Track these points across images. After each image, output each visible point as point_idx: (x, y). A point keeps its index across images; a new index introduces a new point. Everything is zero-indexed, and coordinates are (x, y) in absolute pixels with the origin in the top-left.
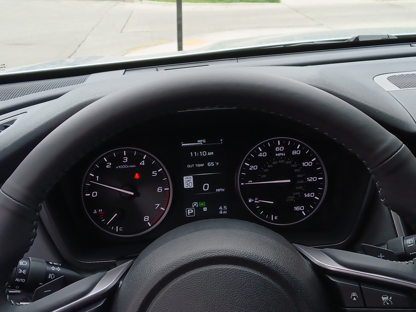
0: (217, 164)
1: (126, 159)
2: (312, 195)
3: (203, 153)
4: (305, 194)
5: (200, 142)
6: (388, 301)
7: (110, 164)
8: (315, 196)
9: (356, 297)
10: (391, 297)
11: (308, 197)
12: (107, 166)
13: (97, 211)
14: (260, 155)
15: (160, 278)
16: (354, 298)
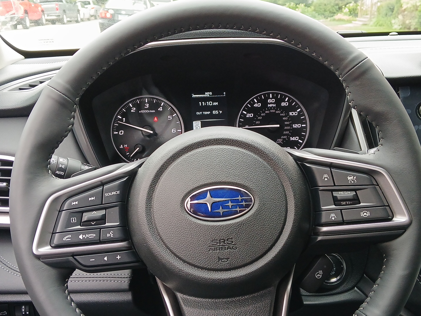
0: (221, 112)
1: (147, 105)
2: (297, 138)
3: (210, 103)
4: (291, 138)
5: (207, 94)
6: (353, 180)
7: (134, 109)
8: (299, 139)
9: (327, 178)
10: (355, 177)
11: (293, 140)
12: (132, 110)
13: (123, 146)
14: (256, 105)
15: (171, 154)
16: (326, 178)
